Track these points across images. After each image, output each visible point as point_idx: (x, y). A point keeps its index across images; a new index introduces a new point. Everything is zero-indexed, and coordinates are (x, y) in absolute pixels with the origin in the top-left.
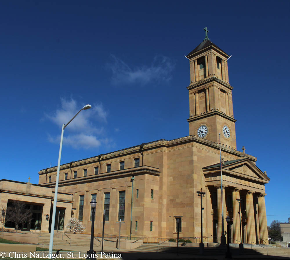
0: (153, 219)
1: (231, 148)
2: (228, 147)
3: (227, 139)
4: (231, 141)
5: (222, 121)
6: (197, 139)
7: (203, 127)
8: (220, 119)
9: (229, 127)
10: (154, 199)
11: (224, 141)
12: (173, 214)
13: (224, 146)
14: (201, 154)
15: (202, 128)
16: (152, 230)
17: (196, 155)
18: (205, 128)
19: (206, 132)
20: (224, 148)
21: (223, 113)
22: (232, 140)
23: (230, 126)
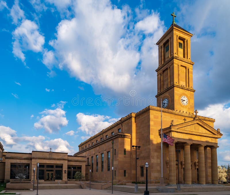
0: (126, 168)
1: (188, 113)
2: (185, 112)
3: (184, 106)
4: (189, 108)
5: (180, 92)
6: (154, 108)
8: (178, 91)
9: (187, 96)
10: (127, 155)
11: (182, 108)
12: (139, 164)
13: (182, 112)
14: (157, 119)
15: (165, 100)
16: (126, 176)
17: (152, 121)
18: (167, 100)
19: (167, 103)
20: (181, 114)
21: (182, 86)
23: (189, 95)
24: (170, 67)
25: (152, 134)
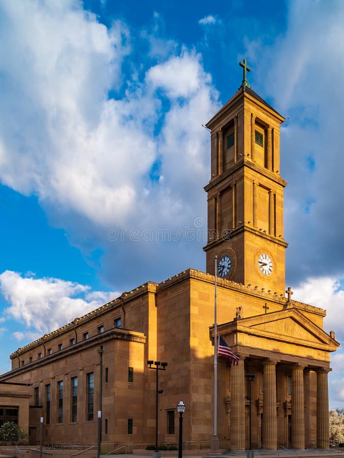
0: (133, 415)
1: (272, 293)
2: (266, 291)
3: (266, 278)
4: (274, 282)
5: (257, 244)
6: (199, 276)
7: (226, 258)
8: (252, 242)
9: (271, 256)
10: (135, 383)
11: (260, 281)
12: (165, 405)
13: (259, 289)
14: (207, 303)
15: (224, 260)
16: (133, 433)
17: (196, 305)
18: (228, 259)
19: (229, 266)
20: (258, 294)
21: (262, 231)
22: (276, 280)
23: (275, 254)
24: (235, 185)
25: (194, 337)
